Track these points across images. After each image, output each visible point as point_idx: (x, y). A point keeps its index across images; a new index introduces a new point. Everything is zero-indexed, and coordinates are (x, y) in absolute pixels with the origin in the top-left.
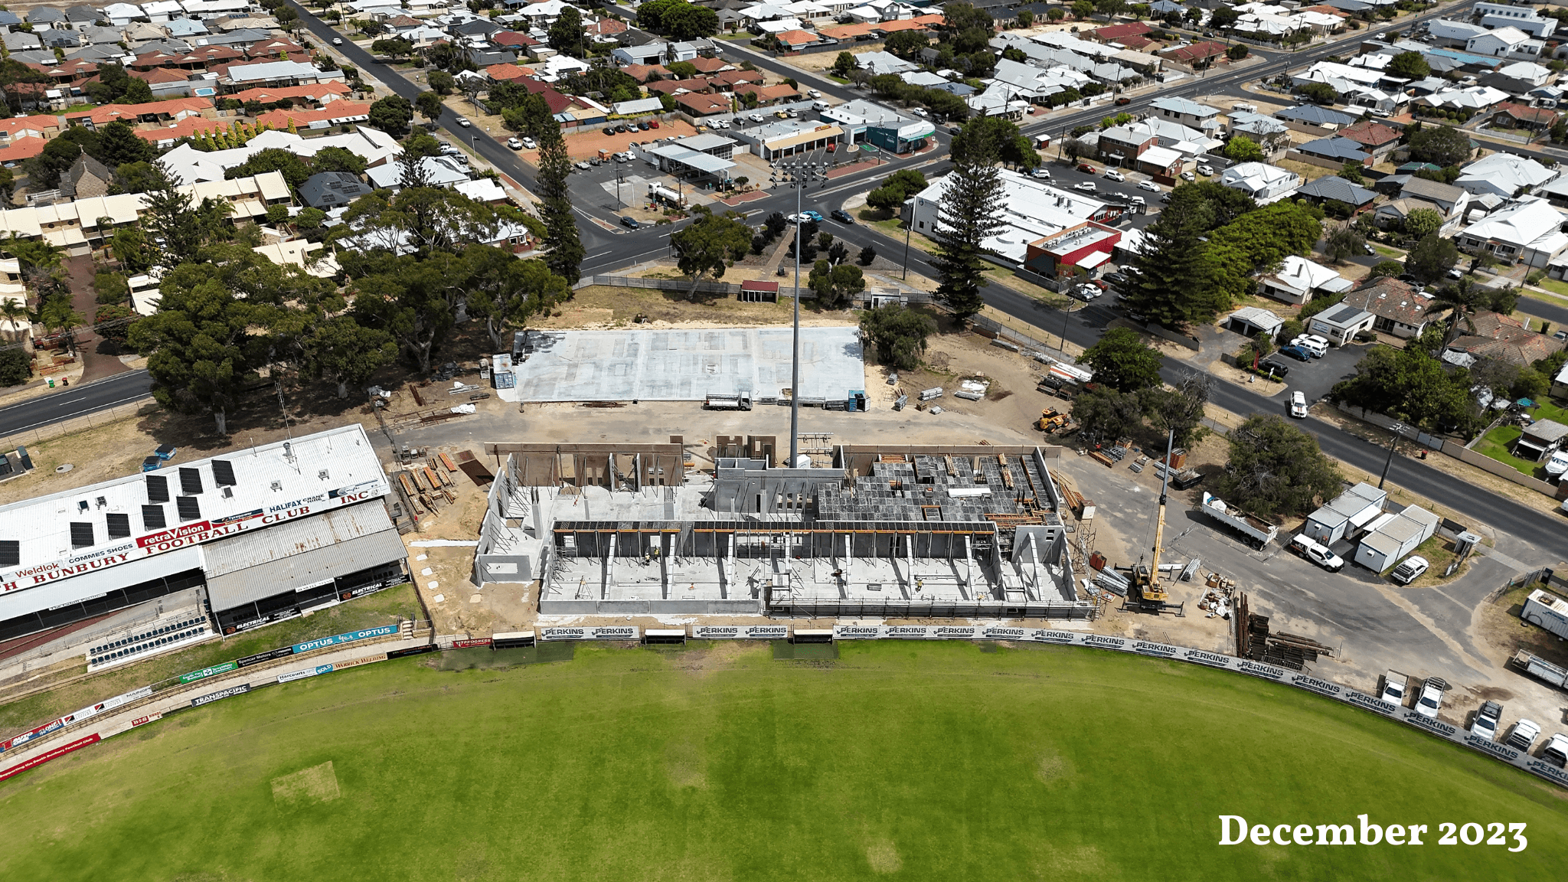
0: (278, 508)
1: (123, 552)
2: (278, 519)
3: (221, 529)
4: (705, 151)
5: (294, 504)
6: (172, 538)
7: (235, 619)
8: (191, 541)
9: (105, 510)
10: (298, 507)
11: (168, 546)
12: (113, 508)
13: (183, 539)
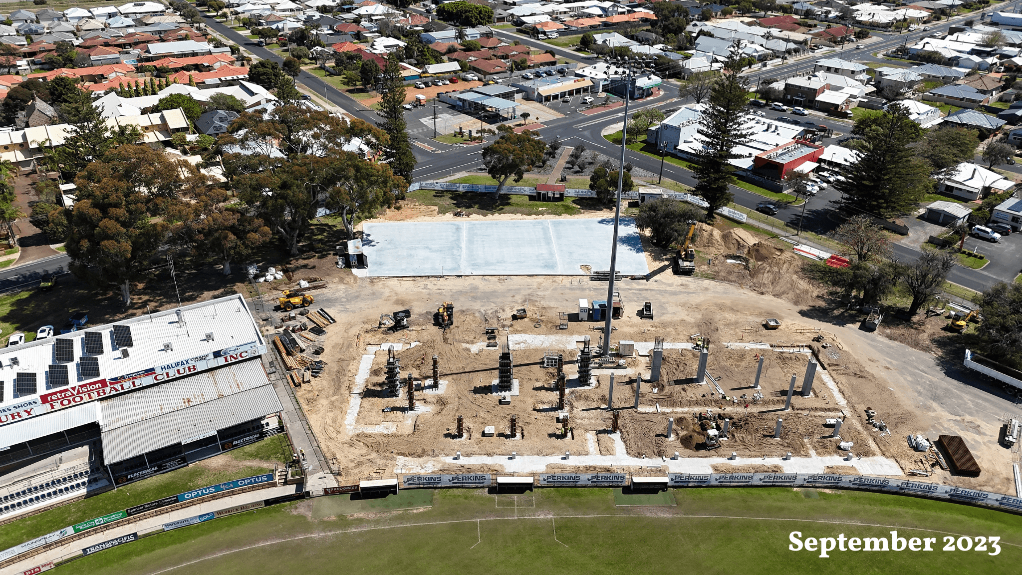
0: (168, 367)
1: (28, 408)
2: (168, 376)
3: (118, 386)
4: (496, 96)
5: (183, 363)
6: (73, 395)
7: (127, 469)
8: (90, 397)
9: (17, 369)
10: (186, 366)
11: (70, 402)
12: (24, 367)
13: (82, 395)
